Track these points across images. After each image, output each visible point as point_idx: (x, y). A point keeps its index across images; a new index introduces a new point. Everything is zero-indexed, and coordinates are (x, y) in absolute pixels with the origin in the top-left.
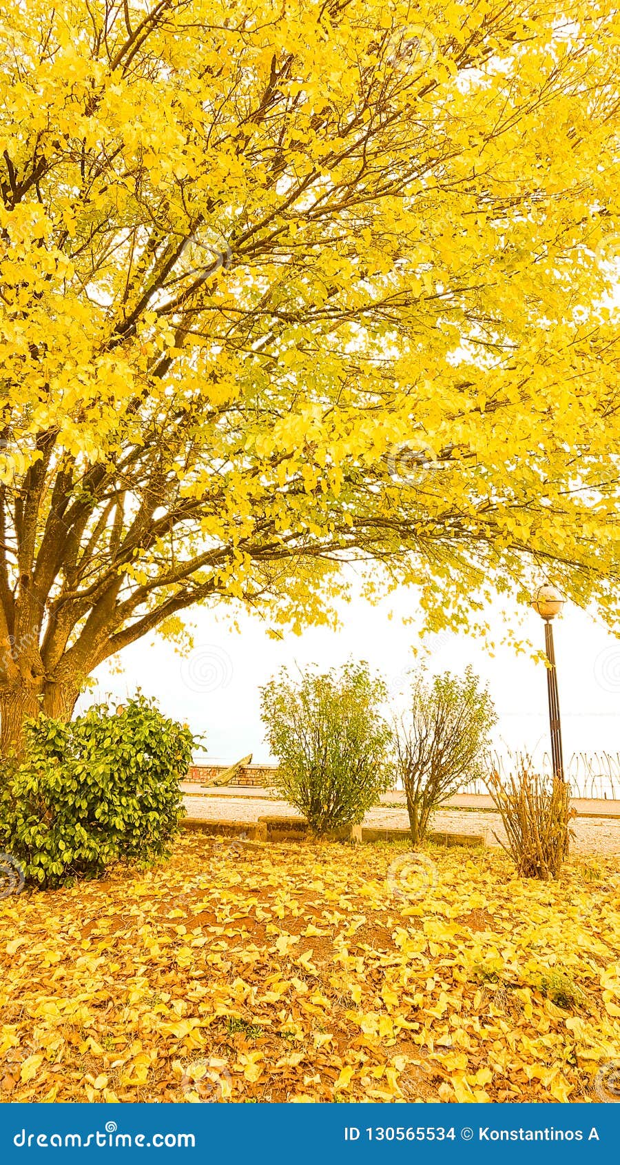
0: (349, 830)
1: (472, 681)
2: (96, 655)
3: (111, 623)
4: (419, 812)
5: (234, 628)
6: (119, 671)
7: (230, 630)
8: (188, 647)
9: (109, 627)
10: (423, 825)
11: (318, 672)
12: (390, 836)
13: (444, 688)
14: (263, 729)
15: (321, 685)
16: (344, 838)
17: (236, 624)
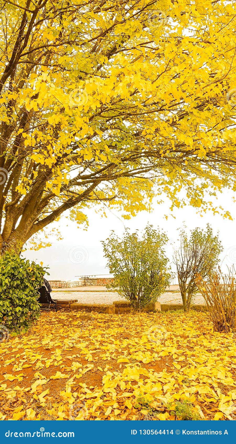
0: (154, 305)
1: (210, 231)
2: (27, 231)
3: (32, 216)
4: (187, 295)
5: (104, 215)
6: (61, 239)
7: (102, 216)
8: (87, 226)
9: (31, 218)
10: (189, 302)
11: (131, 232)
12: (174, 308)
13: (196, 235)
14: (106, 261)
15: (133, 238)
16: (151, 310)
17: (104, 213)
